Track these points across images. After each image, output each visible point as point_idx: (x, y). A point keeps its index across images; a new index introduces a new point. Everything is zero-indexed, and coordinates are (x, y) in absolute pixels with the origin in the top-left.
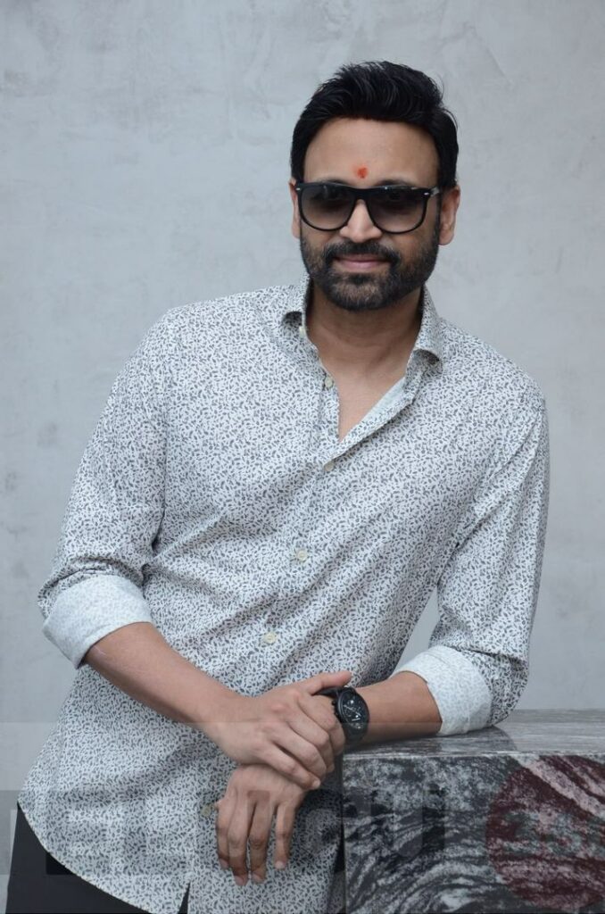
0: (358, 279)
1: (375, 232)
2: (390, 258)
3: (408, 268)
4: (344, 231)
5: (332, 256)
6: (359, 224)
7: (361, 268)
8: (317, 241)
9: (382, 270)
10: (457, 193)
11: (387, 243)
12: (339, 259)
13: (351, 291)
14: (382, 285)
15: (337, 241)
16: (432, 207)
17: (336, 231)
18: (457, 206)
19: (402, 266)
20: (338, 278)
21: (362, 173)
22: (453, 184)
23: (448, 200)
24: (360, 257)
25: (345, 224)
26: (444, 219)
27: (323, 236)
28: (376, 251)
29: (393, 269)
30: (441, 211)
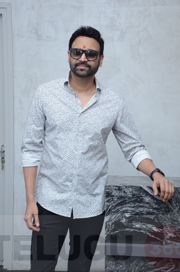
0: (82, 70)
1: (86, 60)
2: (89, 66)
3: (93, 69)
4: (80, 59)
5: (77, 65)
6: (83, 58)
7: (83, 67)
8: (74, 62)
9: (87, 69)
10: (103, 57)
11: (89, 63)
12: (78, 66)
13: (81, 73)
14: (87, 72)
15: (78, 62)
16: (98, 56)
17: (78, 59)
19: (91, 69)
20: (77, 70)
21: (85, 47)
22: (103, 54)
23: (101, 58)
24: (83, 65)
25: (80, 58)
26: (100, 62)
27: (75, 60)
28: (86, 64)
29: (89, 69)
30: (100, 60)
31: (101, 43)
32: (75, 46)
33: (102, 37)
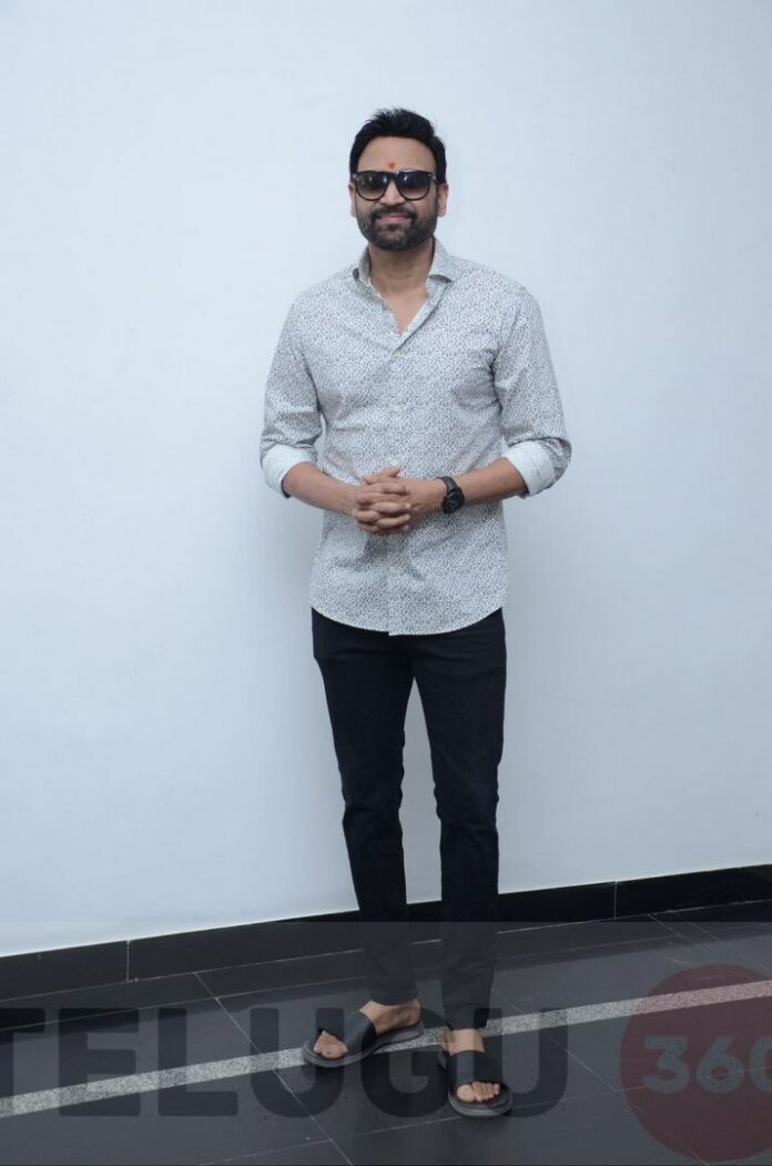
0: (392, 228)
1: (401, 200)
2: (412, 215)
3: (421, 222)
4: (383, 200)
5: (375, 216)
6: (392, 195)
7: (393, 220)
8: (366, 206)
9: (406, 222)
10: (446, 188)
11: (408, 206)
12: (380, 218)
13: (391, 236)
14: (406, 231)
15: (378, 206)
16: (433, 188)
17: (377, 200)
18: (447, 196)
19: (418, 221)
20: (380, 229)
21: (392, 166)
22: (444, 181)
23: (442, 192)
24: (392, 214)
25: (383, 195)
26: (440, 201)
27: (371, 203)
28: (402, 211)
29: (413, 223)
30: (438, 197)
31: (437, 150)
32: (365, 165)
33: (438, 133)
